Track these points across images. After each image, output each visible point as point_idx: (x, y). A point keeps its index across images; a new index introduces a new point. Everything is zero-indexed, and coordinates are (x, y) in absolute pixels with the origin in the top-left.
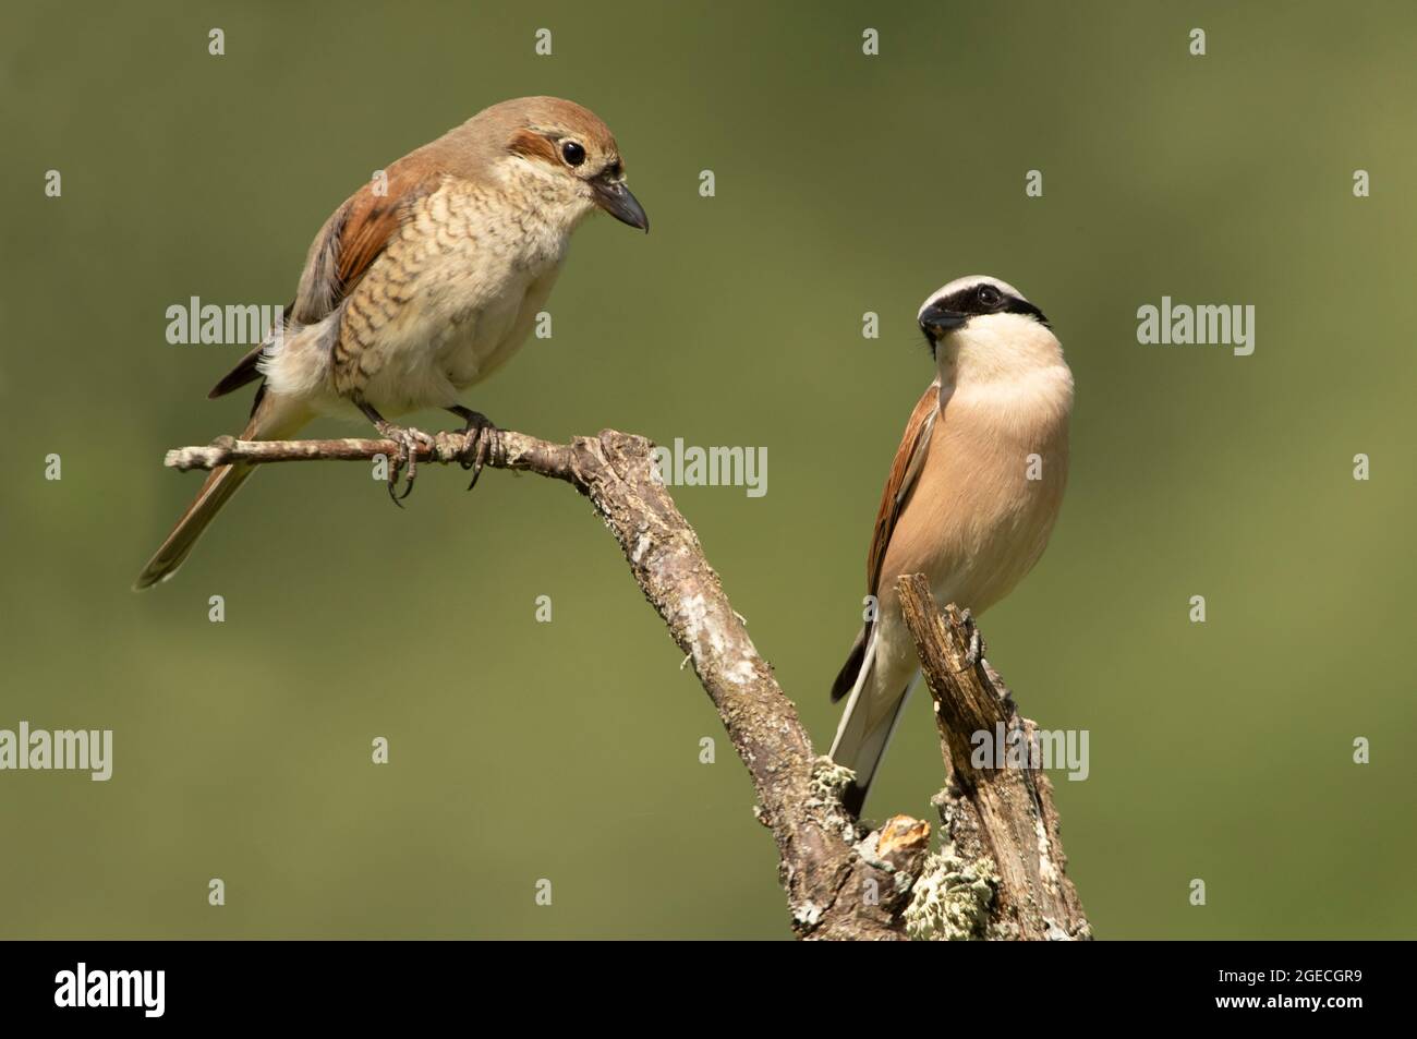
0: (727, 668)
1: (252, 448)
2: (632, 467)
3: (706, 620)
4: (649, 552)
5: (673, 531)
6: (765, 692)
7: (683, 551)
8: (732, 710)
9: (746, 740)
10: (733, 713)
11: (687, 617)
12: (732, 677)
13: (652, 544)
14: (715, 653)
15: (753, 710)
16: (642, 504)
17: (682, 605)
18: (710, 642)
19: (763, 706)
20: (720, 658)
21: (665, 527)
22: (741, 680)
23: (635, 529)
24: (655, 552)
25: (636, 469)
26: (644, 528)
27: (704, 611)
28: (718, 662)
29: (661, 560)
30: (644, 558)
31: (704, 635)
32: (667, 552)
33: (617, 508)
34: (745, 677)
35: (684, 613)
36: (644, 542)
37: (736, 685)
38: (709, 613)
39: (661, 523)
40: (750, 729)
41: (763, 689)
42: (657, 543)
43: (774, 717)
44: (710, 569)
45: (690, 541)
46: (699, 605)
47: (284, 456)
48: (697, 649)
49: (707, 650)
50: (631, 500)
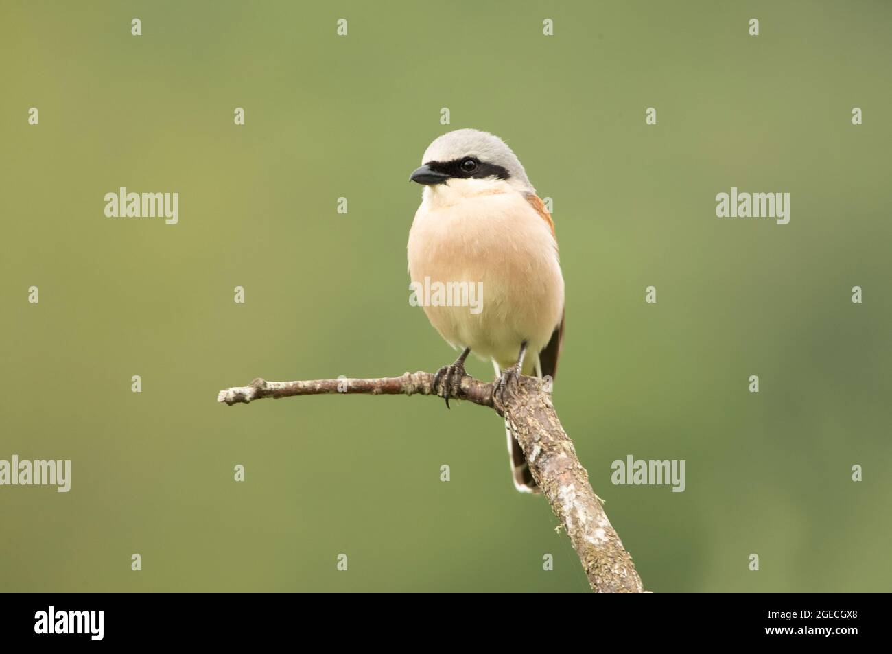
0: (589, 533)
1: (276, 387)
2: (531, 398)
3: (575, 501)
4: (540, 456)
5: (557, 442)
6: (612, 551)
7: (563, 455)
8: (590, 562)
9: (598, 582)
10: (591, 564)
11: (563, 499)
12: (591, 539)
13: (542, 451)
14: (580, 524)
15: (603, 562)
16: (538, 423)
17: (560, 490)
18: (577, 516)
19: (609, 559)
20: (583, 526)
21: (552, 439)
22: (596, 542)
23: (532, 440)
24: (544, 456)
25: (533, 399)
26: (537, 439)
27: (574, 495)
28: (582, 529)
29: (548, 461)
30: (537, 459)
31: (574, 511)
32: (552, 456)
33: (521, 426)
34: (599, 540)
35: (561, 496)
36: (537, 450)
37: (594, 545)
38: (577, 497)
39: (549, 436)
40: (601, 574)
41: (611, 548)
42: (545, 449)
43: (616, 567)
44: (580, 467)
45: (567, 448)
46: (572, 491)
47: (299, 391)
48: (569, 521)
49: (576, 522)
50: (530, 420)
